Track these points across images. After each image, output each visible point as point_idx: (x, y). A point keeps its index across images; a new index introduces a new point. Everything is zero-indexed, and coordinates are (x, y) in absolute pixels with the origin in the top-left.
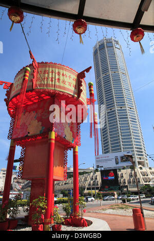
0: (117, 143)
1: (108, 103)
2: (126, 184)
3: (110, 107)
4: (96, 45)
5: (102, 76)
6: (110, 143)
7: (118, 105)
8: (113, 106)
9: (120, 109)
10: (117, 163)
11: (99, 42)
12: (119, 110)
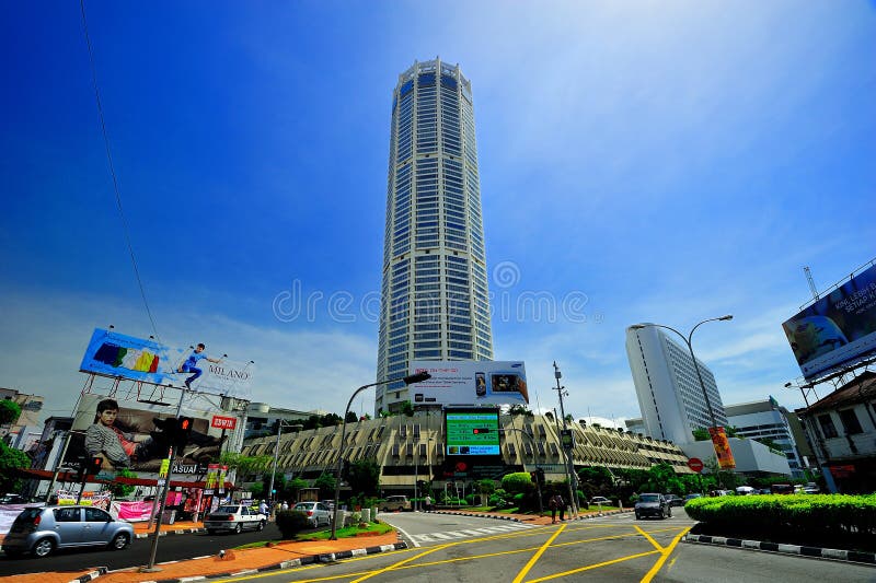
0: (434, 344)
1: (422, 232)
2: (518, 461)
3: (428, 244)
4: (412, 70)
5: (415, 157)
6: (412, 341)
7: (450, 245)
8: (434, 244)
9: (452, 255)
10: (481, 394)
11: (423, 66)
12: (450, 258)
